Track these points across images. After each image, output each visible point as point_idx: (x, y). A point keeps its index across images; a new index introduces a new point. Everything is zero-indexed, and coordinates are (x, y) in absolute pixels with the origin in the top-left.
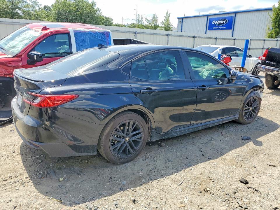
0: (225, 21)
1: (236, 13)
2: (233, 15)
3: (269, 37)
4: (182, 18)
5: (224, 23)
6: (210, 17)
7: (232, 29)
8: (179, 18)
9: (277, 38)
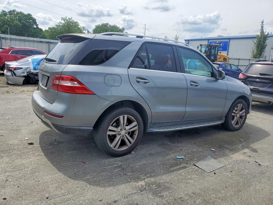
0: (222, 44)
1: (230, 39)
2: (228, 40)
3: (254, 58)
4: (189, 40)
5: (221, 45)
6: (210, 41)
7: (227, 50)
8: (186, 40)
9: (260, 58)
